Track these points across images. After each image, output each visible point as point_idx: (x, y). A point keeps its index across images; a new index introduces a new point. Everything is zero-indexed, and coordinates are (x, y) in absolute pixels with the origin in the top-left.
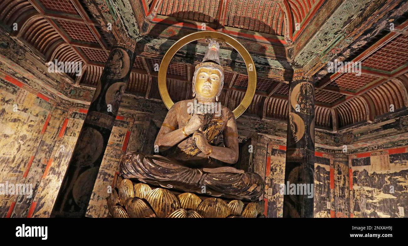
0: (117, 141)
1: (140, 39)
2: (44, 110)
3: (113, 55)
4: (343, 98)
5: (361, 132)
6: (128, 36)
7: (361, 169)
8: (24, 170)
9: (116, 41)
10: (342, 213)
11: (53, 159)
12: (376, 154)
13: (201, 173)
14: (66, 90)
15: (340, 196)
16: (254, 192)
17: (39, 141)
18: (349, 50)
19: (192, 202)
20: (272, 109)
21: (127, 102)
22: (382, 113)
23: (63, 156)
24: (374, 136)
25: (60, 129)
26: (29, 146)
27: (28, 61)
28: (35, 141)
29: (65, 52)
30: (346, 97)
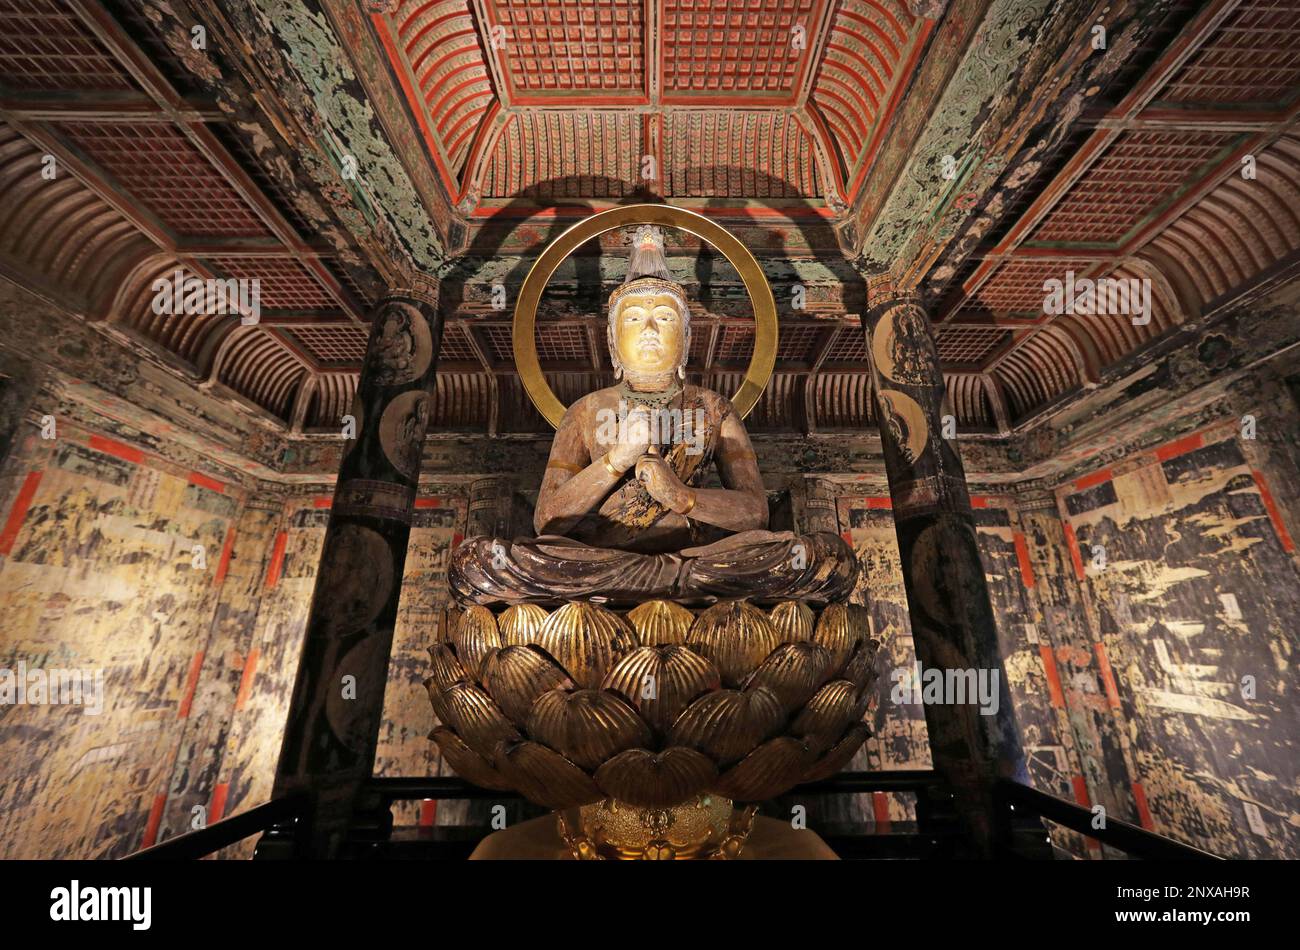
0: (432, 566)
1: (448, 269)
2: (215, 517)
3: (384, 322)
4: (1006, 341)
5: (1073, 420)
6: (414, 266)
7: (1094, 517)
8: (180, 697)
9: (385, 285)
10: (1072, 648)
11: (260, 650)
12: (1126, 470)
13: (678, 561)
14: (267, 454)
15: (1055, 602)
16: (833, 579)
17: (213, 605)
18: (999, 195)
19: (668, 626)
20: (828, 406)
21: (441, 457)
22: (1116, 357)
23: (288, 635)
24: (1108, 420)
25: (267, 563)
26: (184, 624)
27: (149, 386)
28: (201, 607)
29: (251, 348)
30: (1015, 336)
